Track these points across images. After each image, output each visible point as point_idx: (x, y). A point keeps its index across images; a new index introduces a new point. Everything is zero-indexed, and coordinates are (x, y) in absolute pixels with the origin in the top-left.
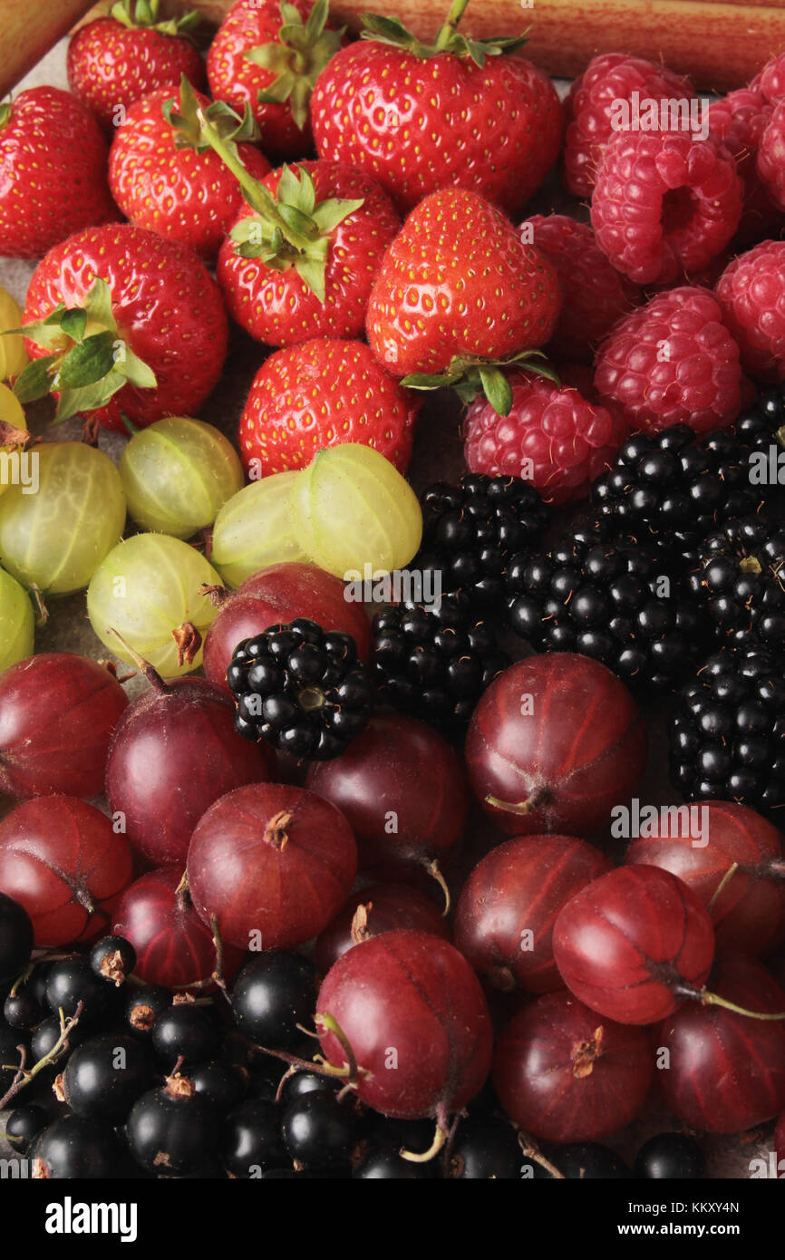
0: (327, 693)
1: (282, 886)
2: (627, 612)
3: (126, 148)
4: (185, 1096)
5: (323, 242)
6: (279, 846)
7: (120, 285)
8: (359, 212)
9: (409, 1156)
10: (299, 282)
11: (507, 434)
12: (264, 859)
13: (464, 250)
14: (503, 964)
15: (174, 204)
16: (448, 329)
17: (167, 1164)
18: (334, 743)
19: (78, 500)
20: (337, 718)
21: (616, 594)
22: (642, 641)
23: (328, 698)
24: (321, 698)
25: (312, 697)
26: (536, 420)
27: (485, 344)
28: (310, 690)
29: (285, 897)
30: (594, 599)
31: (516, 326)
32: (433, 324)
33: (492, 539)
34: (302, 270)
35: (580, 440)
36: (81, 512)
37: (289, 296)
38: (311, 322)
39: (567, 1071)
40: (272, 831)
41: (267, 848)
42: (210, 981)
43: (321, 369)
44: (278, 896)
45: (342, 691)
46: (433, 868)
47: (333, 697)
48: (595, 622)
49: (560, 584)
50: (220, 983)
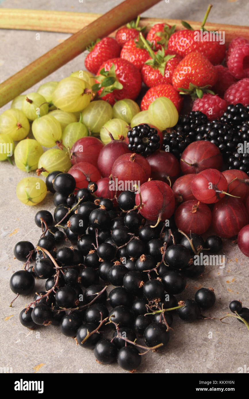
0: (149, 138)
1: (132, 170)
2: (222, 136)
3: (125, 49)
4: (103, 209)
5: (165, 63)
6: (132, 162)
7: (118, 69)
8: (174, 58)
9: (152, 227)
10: (158, 72)
11: (201, 104)
12: (129, 164)
13: (195, 60)
14: (180, 195)
15: (134, 59)
16: (189, 77)
17: (97, 223)
18: (150, 150)
19: (102, 110)
20: (151, 144)
21: (220, 132)
22: (225, 142)
23: (149, 140)
24: (148, 140)
25: (146, 140)
26: (208, 101)
27: (198, 81)
28: (145, 138)
29: (132, 173)
30: (215, 132)
31: (205, 77)
32: (186, 75)
33: (194, 123)
34: (160, 69)
35: (218, 106)
36: (102, 113)
37: (156, 74)
38: (160, 81)
39: (191, 212)
40: (131, 158)
41: (130, 162)
42: (114, 198)
43: (161, 88)
44: (131, 172)
45: (152, 138)
46: (168, 177)
47: (150, 139)
48: (214, 138)
49: (207, 130)
50: (116, 198)
